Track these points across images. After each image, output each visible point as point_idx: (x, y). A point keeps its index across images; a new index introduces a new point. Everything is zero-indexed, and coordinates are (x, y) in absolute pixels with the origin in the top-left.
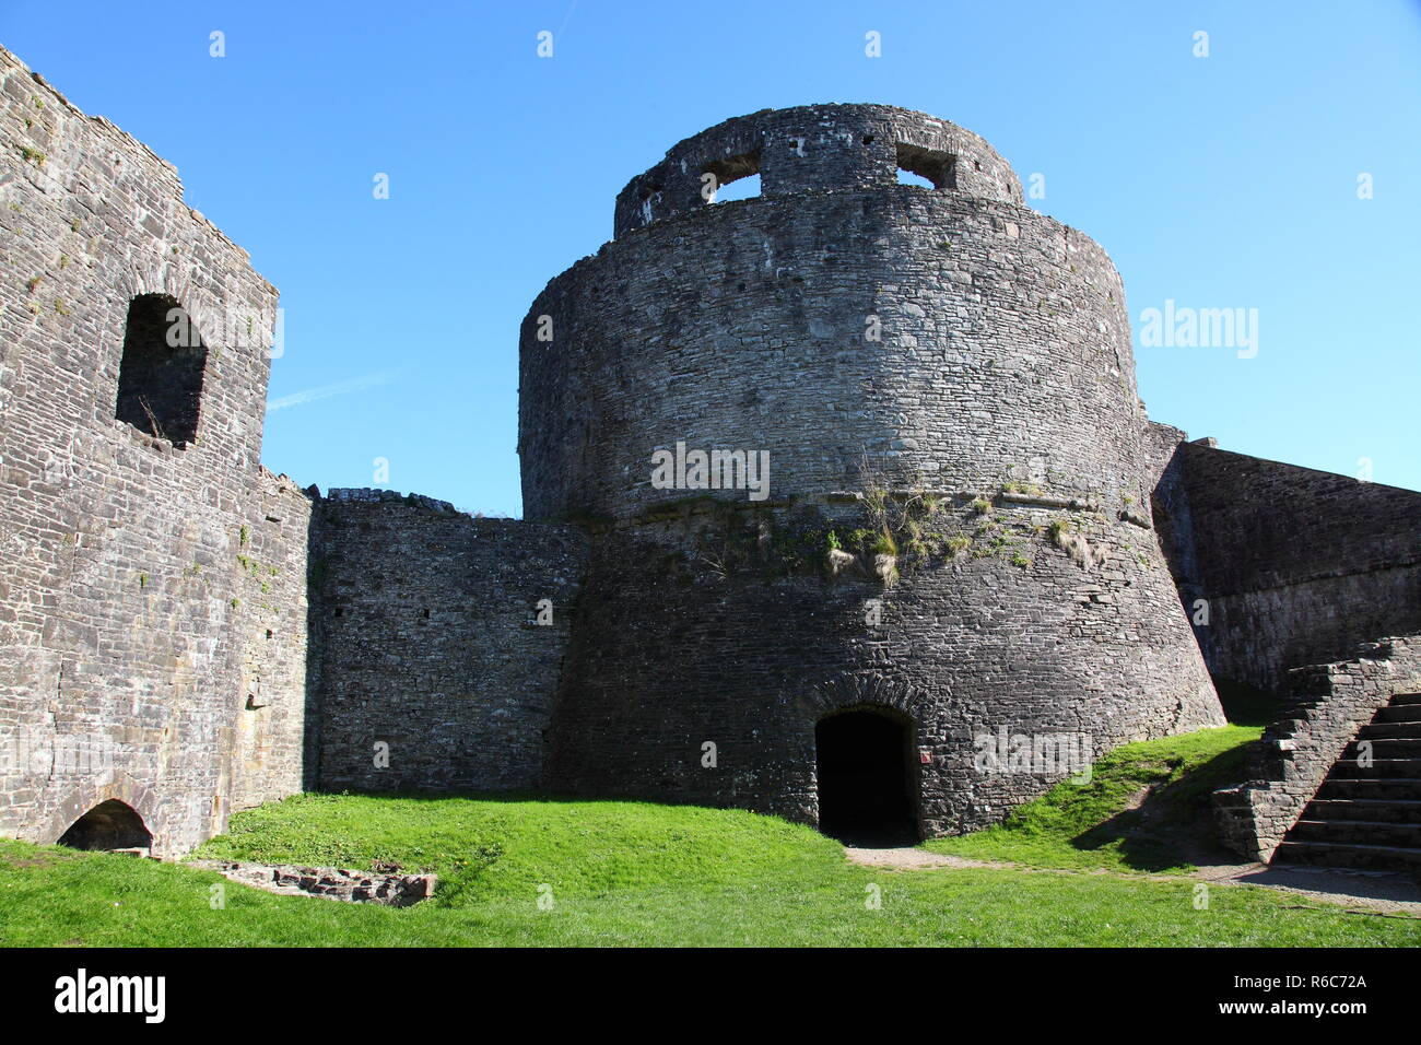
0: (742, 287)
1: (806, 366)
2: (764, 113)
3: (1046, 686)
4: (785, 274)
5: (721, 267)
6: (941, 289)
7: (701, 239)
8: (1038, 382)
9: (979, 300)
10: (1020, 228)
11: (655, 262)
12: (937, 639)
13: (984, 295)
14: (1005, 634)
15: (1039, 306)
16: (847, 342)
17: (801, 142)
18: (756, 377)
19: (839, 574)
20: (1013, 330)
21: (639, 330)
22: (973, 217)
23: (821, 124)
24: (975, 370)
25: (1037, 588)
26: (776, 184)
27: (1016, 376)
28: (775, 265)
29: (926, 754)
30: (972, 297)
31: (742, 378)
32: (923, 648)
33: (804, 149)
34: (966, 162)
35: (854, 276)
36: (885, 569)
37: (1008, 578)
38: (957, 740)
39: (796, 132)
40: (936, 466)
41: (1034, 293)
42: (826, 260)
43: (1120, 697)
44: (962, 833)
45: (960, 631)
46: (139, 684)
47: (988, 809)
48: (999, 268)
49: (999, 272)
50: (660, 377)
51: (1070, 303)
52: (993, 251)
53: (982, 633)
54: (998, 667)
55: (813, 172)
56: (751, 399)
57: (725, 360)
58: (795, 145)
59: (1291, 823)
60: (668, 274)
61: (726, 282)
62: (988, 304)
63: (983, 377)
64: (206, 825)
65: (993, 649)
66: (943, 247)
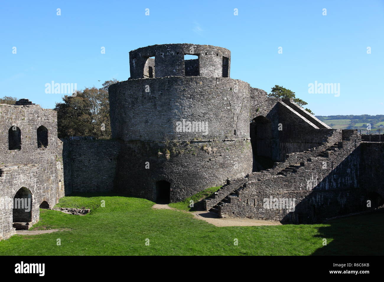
0: (145, 98)
1: (156, 116)
2: (156, 45)
3: (195, 177)
4: (153, 96)
5: (141, 93)
6: (183, 99)
7: (138, 86)
8: (204, 116)
9: (192, 100)
10: (203, 82)
11: (130, 90)
12: (176, 169)
13: (193, 99)
14: (189, 168)
15: (206, 99)
16: (164, 111)
17: (163, 54)
18: (147, 117)
19: (160, 157)
20: (199, 106)
21: (127, 104)
22: (192, 82)
23: (168, 49)
24: (189, 116)
25: (197, 159)
26: (158, 64)
27: (199, 116)
28: (151, 94)
29: (171, 189)
30: (190, 100)
31: (145, 117)
32: (173, 171)
33: (164, 56)
34: (203, 54)
35: (166, 97)
36: (167, 156)
37: (191, 157)
38: (177, 187)
39: (162, 51)
40: (180, 136)
41: (205, 97)
42: (161, 94)
43: (211, 179)
44: (176, 202)
45: (180, 168)
46: (45, 184)
47: (181, 198)
48: (197, 93)
49: (197, 94)
50: (131, 115)
51: (215, 96)
52: (195, 89)
53: (184, 168)
54: (186, 174)
55: (166, 62)
56: (147, 122)
57: (142, 113)
58: (162, 54)
59: (215, 205)
60: (132, 93)
61: (142, 97)
62: (194, 101)
63: (191, 117)
64: (56, 202)
65: (186, 171)
66: (184, 90)
